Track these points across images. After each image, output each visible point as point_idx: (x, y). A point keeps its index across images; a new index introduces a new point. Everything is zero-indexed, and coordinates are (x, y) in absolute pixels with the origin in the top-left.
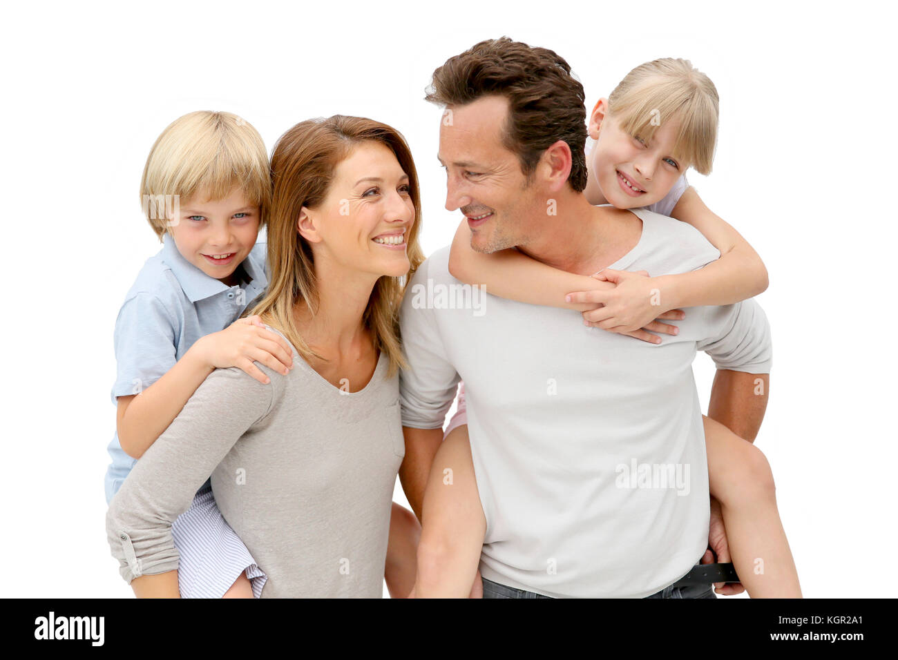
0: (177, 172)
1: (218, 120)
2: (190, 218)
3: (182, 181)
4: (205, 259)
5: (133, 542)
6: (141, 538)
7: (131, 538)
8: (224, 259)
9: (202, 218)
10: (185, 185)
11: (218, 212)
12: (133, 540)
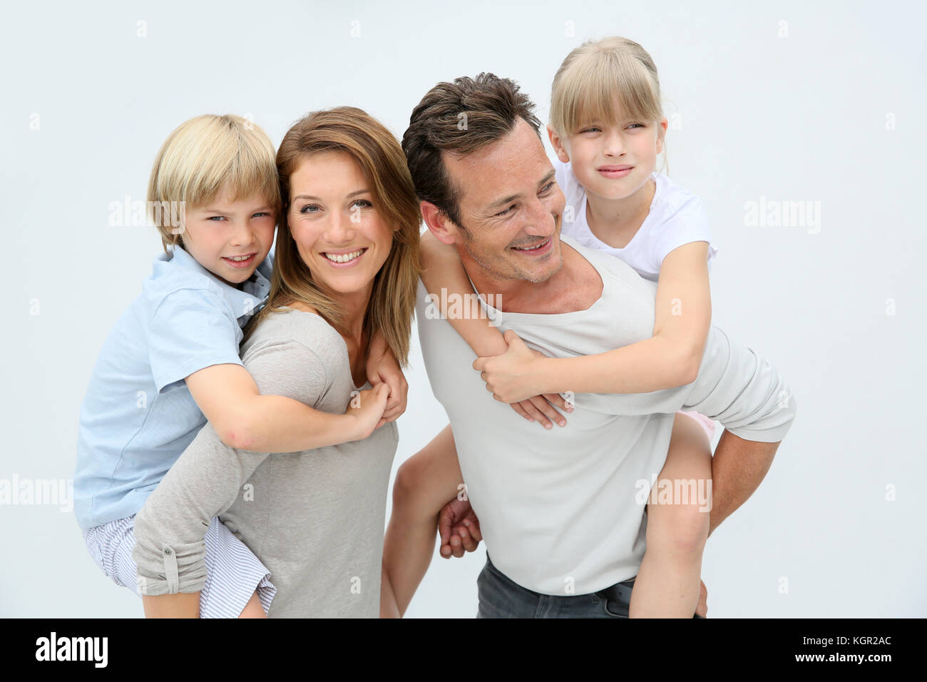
0: (198, 169)
1: (229, 122)
2: (211, 218)
3: (203, 180)
4: (224, 262)
5: (177, 557)
6: (186, 553)
7: (176, 553)
8: (244, 260)
9: (221, 218)
10: (208, 182)
11: (241, 211)
12: (178, 555)
